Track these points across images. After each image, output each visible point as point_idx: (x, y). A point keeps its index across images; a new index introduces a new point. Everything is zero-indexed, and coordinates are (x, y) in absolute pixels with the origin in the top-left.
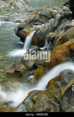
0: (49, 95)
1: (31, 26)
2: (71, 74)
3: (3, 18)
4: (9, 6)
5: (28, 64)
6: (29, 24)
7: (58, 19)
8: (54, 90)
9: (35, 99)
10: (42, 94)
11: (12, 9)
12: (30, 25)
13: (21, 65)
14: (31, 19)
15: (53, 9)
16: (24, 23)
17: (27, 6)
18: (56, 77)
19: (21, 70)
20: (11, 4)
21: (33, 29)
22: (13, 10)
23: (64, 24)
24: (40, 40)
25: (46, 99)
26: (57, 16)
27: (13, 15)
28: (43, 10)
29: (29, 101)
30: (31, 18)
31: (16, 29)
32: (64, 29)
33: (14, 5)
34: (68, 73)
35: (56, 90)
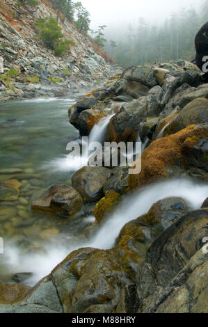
0: (114, 261)
1: (107, 103)
2: (180, 208)
3: (52, 91)
4: (69, 67)
5: (86, 189)
6: (102, 100)
7: (170, 86)
8: (128, 249)
9: (80, 270)
10: (98, 256)
11: (73, 73)
12: (105, 100)
13: (67, 190)
14: (109, 89)
15: (161, 67)
16: (92, 97)
17: (108, 67)
18: (143, 216)
19: (66, 202)
20: (74, 62)
21: (110, 109)
22: (77, 75)
23: (180, 96)
24: (123, 134)
25: (104, 271)
26: (167, 79)
27: (76, 86)
28: (136, 68)
29: (64, 274)
30: (108, 87)
31: (73, 110)
32: (178, 104)
33: (80, 65)
34: (172, 207)
35: (135, 249)
